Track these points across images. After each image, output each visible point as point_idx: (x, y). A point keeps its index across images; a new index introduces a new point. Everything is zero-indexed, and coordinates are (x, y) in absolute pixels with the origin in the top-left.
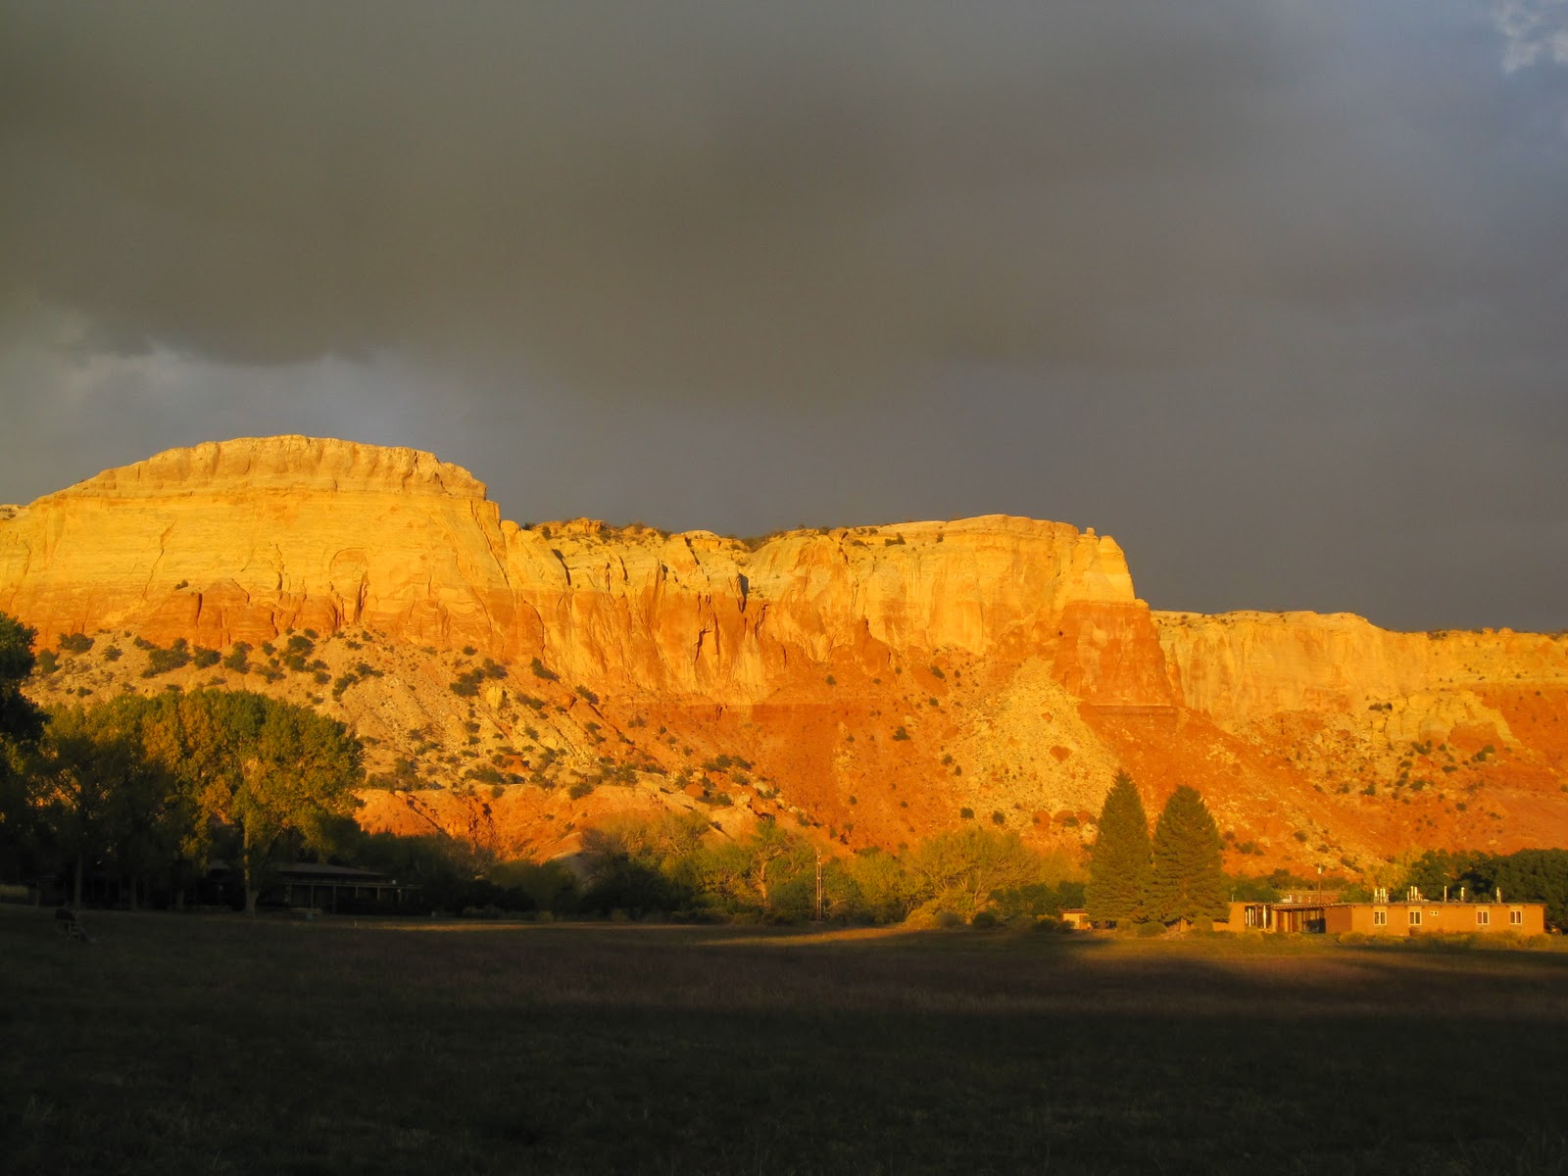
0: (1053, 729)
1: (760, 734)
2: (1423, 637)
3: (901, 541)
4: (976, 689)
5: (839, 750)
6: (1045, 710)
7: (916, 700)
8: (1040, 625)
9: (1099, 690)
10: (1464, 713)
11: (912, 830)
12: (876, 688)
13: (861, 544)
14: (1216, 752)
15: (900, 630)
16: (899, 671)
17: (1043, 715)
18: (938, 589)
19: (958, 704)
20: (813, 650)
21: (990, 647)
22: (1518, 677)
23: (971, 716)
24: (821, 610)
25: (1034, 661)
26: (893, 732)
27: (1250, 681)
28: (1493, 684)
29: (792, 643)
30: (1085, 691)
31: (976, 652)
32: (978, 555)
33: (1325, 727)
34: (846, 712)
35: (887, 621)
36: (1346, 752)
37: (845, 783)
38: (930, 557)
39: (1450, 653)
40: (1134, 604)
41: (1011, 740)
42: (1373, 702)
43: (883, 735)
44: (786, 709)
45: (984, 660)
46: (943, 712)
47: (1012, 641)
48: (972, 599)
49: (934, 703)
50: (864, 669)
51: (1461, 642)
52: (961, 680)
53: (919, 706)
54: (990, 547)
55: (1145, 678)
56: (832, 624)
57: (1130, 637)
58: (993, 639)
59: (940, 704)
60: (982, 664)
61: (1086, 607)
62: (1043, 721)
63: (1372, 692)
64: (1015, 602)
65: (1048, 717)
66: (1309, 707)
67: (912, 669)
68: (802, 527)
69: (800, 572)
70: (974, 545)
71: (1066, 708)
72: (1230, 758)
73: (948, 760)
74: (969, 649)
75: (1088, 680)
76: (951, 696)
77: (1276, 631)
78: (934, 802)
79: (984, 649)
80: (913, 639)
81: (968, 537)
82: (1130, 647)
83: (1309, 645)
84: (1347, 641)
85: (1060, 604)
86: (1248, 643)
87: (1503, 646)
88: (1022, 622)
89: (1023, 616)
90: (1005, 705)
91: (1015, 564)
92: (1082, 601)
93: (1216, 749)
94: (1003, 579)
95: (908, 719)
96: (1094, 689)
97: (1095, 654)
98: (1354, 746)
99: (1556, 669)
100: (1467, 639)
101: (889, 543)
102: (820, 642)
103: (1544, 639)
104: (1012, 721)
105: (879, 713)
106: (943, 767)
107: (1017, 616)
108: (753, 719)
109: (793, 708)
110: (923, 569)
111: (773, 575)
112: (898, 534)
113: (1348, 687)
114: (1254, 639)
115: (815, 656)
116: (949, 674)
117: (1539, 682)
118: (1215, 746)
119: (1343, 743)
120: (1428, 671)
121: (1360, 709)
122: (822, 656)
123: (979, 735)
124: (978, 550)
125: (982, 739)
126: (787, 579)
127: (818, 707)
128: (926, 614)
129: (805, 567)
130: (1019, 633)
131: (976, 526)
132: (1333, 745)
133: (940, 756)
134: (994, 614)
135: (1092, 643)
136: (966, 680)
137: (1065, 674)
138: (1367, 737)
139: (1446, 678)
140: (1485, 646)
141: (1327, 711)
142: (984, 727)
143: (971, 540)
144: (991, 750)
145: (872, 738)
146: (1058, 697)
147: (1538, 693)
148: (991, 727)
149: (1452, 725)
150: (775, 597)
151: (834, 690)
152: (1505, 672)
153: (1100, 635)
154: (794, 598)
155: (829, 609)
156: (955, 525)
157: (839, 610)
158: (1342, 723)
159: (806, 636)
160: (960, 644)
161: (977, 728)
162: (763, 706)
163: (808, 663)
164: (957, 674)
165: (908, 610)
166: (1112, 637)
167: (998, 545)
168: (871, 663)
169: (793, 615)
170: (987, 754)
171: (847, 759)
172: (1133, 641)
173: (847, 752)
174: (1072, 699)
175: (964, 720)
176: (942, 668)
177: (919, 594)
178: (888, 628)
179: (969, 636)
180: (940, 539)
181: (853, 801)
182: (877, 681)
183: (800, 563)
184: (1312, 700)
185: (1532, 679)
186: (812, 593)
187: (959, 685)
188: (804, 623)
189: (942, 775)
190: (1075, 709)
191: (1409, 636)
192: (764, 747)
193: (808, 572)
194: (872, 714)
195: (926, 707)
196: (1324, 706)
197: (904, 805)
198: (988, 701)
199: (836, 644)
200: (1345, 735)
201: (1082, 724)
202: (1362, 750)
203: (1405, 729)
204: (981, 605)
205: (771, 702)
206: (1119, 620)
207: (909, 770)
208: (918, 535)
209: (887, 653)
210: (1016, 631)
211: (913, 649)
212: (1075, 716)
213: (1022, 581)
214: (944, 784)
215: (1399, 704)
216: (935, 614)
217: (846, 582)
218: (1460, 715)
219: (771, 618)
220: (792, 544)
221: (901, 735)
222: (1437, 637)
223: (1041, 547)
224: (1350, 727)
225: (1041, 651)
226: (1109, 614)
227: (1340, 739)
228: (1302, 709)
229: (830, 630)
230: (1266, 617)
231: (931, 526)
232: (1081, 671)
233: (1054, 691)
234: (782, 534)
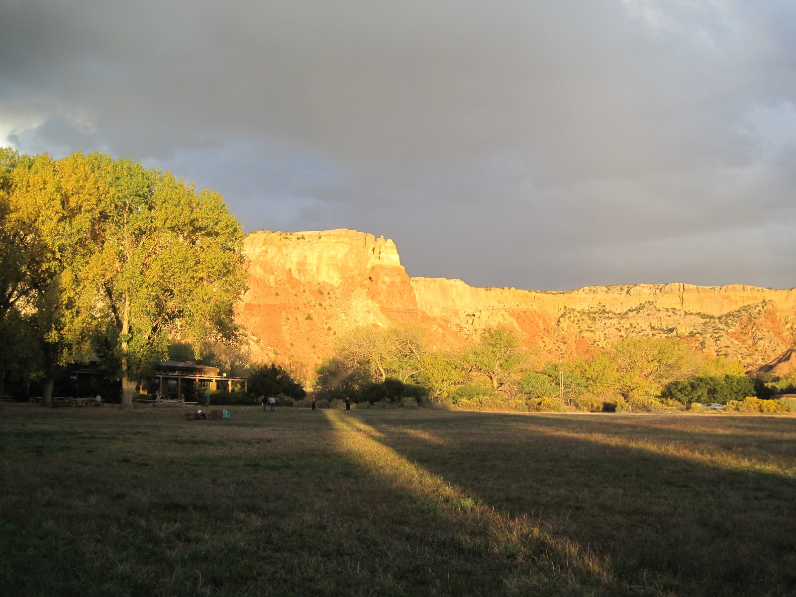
0: (371, 317)
1: (248, 316)
2: (483, 289)
3: (303, 238)
4: (337, 300)
5: (284, 323)
6: (367, 309)
7: (313, 303)
8: (360, 275)
9: (387, 302)
10: (502, 318)
11: (319, 358)
12: (295, 298)
13: (287, 238)
14: (435, 328)
15: (304, 274)
16: (304, 291)
17: (366, 311)
18: (320, 258)
19: (331, 306)
20: (269, 281)
21: (341, 283)
22: (518, 306)
23: (337, 311)
24: (272, 265)
25: (358, 290)
26: (306, 316)
27: (423, 303)
28: (508, 308)
29: (260, 278)
30: (381, 302)
31: (335, 285)
32: (336, 245)
33: (450, 322)
34: (284, 307)
35: (299, 271)
36: (460, 332)
37: (287, 338)
38: (316, 245)
39: (492, 296)
40: (400, 267)
41: (355, 320)
42: (467, 314)
43: (301, 318)
44: (259, 305)
45: (339, 288)
46: (325, 309)
47: (350, 281)
48: (334, 263)
49: (321, 305)
50: (290, 290)
51: (496, 292)
52: (331, 296)
53: (314, 306)
54: (341, 242)
55: (405, 298)
56: (277, 271)
57: (399, 280)
58: (342, 279)
59: (323, 305)
60: (338, 290)
61: (382, 267)
62: (367, 314)
63: (466, 309)
64: (351, 265)
65: (368, 312)
66: (444, 314)
67: (310, 290)
68: (263, 230)
69: (264, 248)
70: (335, 240)
71: (375, 309)
72: (441, 330)
73: (329, 329)
74: (332, 283)
75: (382, 298)
76: (327, 302)
77: (432, 285)
78: (326, 346)
79: (339, 284)
80: (309, 278)
81: (332, 237)
82: (399, 285)
83: (444, 291)
84: (457, 290)
85: (369, 266)
86: (423, 289)
87: (511, 294)
88: (353, 273)
89: (354, 270)
90: (350, 306)
91: (351, 249)
92: (380, 265)
93: (435, 327)
94: (346, 255)
95: (311, 311)
96: (385, 301)
97: (385, 287)
98: (463, 330)
99: (531, 303)
100: (498, 291)
101: (298, 239)
102: (272, 278)
103: (527, 292)
104: (355, 313)
105: (298, 308)
106: (328, 331)
107: (351, 271)
108: (245, 309)
109: (262, 305)
110: (313, 249)
111: (252, 249)
112: (302, 236)
113: (458, 307)
114: (424, 288)
115: (270, 284)
116: (325, 293)
117: (525, 308)
118: (434, 326)
119: (459, 329)
120: (485, 303)
121: (463, 316)
122: (273, 284)
123: (342, 318)
124: (336, 243)
125: (342, 320)
126: (258, 251)
127: (272, 305)
128: (314, 268)
129: (266, 246)
130: (352, 278)
131: (335, 233)
132: (455, 329)
133: (326, 327)
134: (343, 270)
135: (384, 282)
136: (331, 295)
137: (373, 295)
138: (467, 327)
139: (491, 305)
140: (505, 294)
141: (450, 316)
142: (343, 315)
143: (333, 239)
144: (347, 325)
145: (297, 319)
146: (371, 304)
147: (525, 312)
148: (346, 316)
149: (498, 323)
150: (253, 258)
151: (279, 298)
152: (513, 303)
153: (387, 279)
154: (261, 259)
155: (275, 264)
156: (325, 232)
157: (279, 265)
158: (457, 321)
159: (266, 275)
160: (328, 281)
161: (340, 316)
162: (249, 304)
163: (267, 287)
164: (329, 293)
165: (307, 267)
166: (391, 280)
167: (344, 241)
168: (293, 287)
169: (261, 266)
170: (346, 326)
171: (288, 327)
172: (400, 282)
173: (287, 324)
174: (376, 305)
175: (334, 312)
176: (322, 290)
177: (312, 260)
178: (299, 273)
179: (332, 278)
180: (320, 238)
181: (292, 345)
182: (296, 295)
183: (264, 244)
184: (445, 312)
185: (523, 307)
186: (269, 257)
187: (330, 298)
188: (265, 270)
189: (327, 334)
190: (379, 309)
191: (479, 289)
192: (251, 321)
193: (267, 248)
194: (295, 309)
195: (318, 307)
196: (450, 314)
197: (314, 347)
198: (343, 305)
199: (278, 279)
200: (459, 325)
201: (382, 315)
202: (466, 331)
203: (480, 325)
204: (338, 265)
205: (253, 302)
206: (394, 273)
207: (314, 333)
208: (310, 236)
209: (299, 283)
210: (352, 277)
211: (309, 283)
212: (379, 311)
213: (353, 256)
214: (329, 338)
215: (477, 314)
216: (318, 269)
217: (283, 253)
218: (501, 319)
219: (251, 267)
220: (261, 236)
221: (309, 318)
222: (488, 290)
223: (361, 243)
224: (460, 323)
225: (362, 285)
226: (391, 270)
227: (456, 327)
228: (441, 315)
229: (276, 273)
230: (429, 279)
231: (316, 232)
232: (379, 293)
233: (370, 301)
234: (255, 232)
